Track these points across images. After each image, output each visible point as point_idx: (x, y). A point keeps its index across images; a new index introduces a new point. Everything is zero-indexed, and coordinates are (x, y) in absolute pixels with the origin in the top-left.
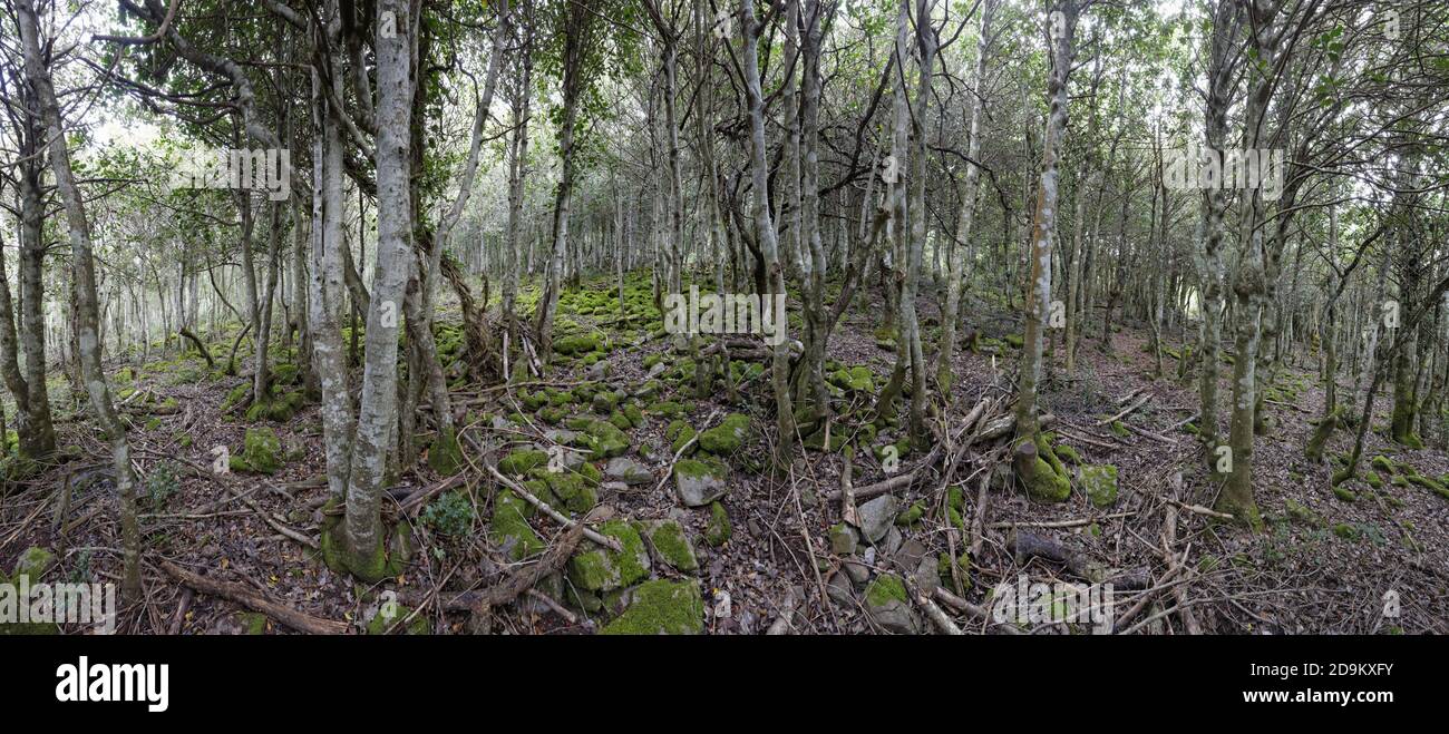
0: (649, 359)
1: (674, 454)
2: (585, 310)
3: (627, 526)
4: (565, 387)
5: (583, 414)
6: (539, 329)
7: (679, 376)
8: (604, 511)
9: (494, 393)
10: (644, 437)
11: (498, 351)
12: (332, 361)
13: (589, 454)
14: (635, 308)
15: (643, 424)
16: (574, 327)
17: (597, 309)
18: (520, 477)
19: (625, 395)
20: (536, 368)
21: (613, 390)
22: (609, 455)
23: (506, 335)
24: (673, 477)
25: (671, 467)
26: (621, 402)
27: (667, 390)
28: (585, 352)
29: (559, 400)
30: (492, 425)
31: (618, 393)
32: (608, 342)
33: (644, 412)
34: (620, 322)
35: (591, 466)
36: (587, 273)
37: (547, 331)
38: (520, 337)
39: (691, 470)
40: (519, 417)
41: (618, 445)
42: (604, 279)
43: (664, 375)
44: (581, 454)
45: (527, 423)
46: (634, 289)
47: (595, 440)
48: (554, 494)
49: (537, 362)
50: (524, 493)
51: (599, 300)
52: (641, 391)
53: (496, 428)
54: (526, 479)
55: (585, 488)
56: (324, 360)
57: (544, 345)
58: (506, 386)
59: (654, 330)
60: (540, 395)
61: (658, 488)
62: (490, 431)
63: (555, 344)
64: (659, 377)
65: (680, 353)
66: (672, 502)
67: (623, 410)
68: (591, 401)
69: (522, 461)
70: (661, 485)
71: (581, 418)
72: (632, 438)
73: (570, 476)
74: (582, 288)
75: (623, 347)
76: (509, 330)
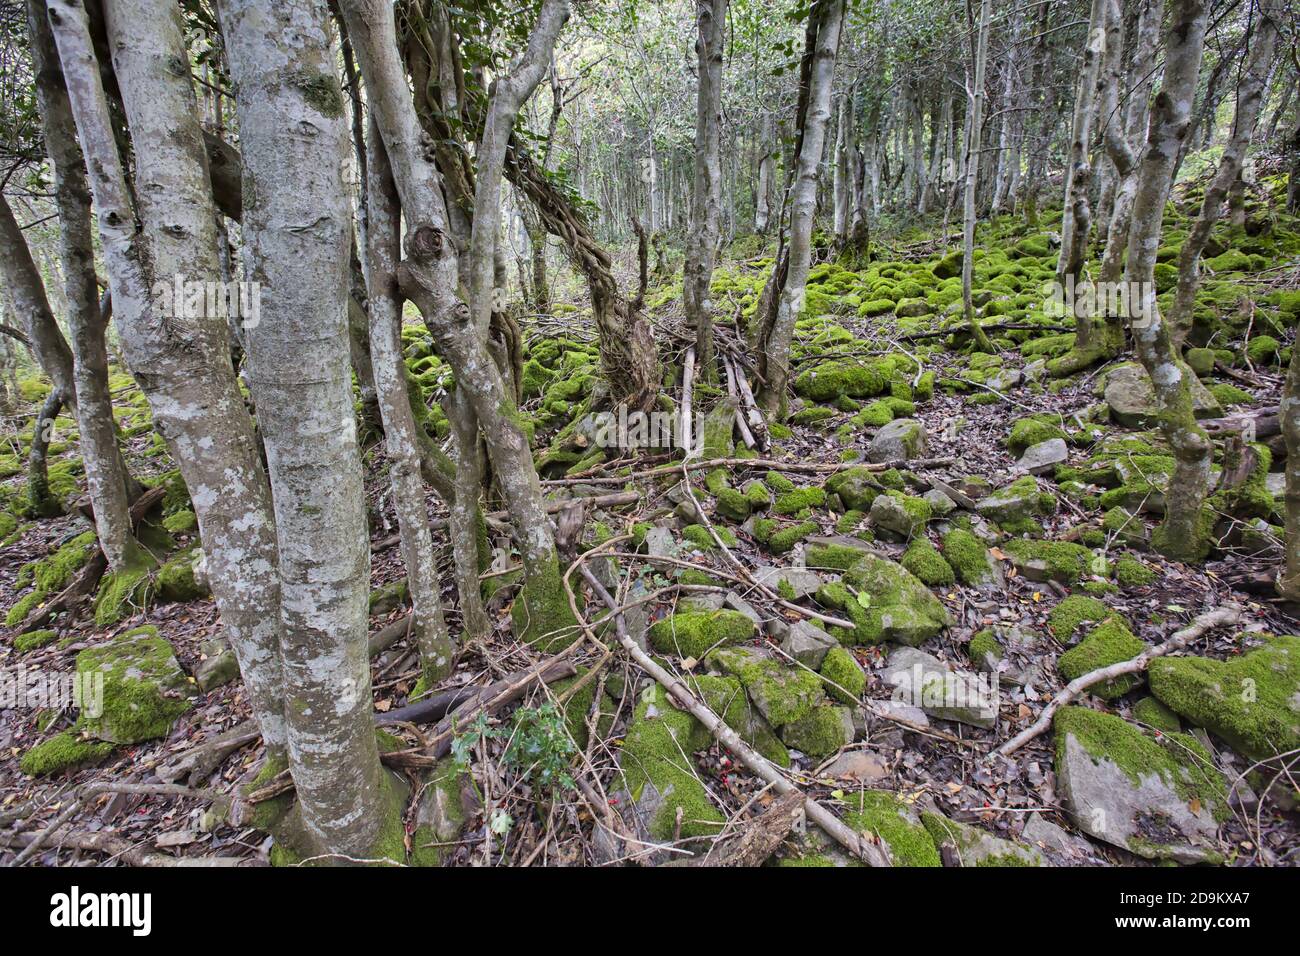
0: (1023, 427)
1: (1065, 680)
2: (875, 305)
3: (911, 819)
4: (811, 473)
5: (846, 536)
6: (761, 345)
7: (1111, 480)
8: (865, 765)
9: (659, 479)
10: (984, 612)
11: (671, 392)
12: (206, 442)
13: (846, 629)
14: (1001, 301)
15: (990, 581)
16: (842, 341)
17: (904, 302)
18: (688, 663)
19: (953, 504)
20: (751, 429)
21: (922, 489)
22: (892, 640)
23: (691, 358)
24: (1049, 737)
25: (1049, 711)
26: (936, 519)
27: (1065, 510)
28: (866, 397)
29: (792, 500)
30: (645, 549)
31: (933, 498)
32: (924, 378)
33: (995, 554)
34: (959, 333)
35: (846, 658)
36: (886, 222)
37: (780, 351)
38: (720, 363)
39: (1106, 743)
40: (703, 533)
41: (914, 620)
42: (927, 237)
43: (1064, 472)
44: (828, 626)
45: (718, 547)
46: (1002, 254)
47: (864, 599)
48: (755, 709)
49: (755, 417)
50: (690, 699)
51: (910, 282)
52: (991, 502)
53: (653, 553)
54: (700, 669)
55: (827, 704)
56: (183, 442)
57: (770, 382)
58: (683, 465)
59: (1048, 355)
60: (755, 489)
61: (1006, 748)
62: (639, 560)
63: (798, 379)
64: (1049, 474)
65: (1117, 420)
66: (1039, 800)
67: (940, 540)
68: (866, 508)
69: (694, 631)
70: (1013, 744)
71: (837, 545)
72: (954, 610)
73: (794, 676)
74: (873, 257)
75: (959, 391)
76: (696, 348)
